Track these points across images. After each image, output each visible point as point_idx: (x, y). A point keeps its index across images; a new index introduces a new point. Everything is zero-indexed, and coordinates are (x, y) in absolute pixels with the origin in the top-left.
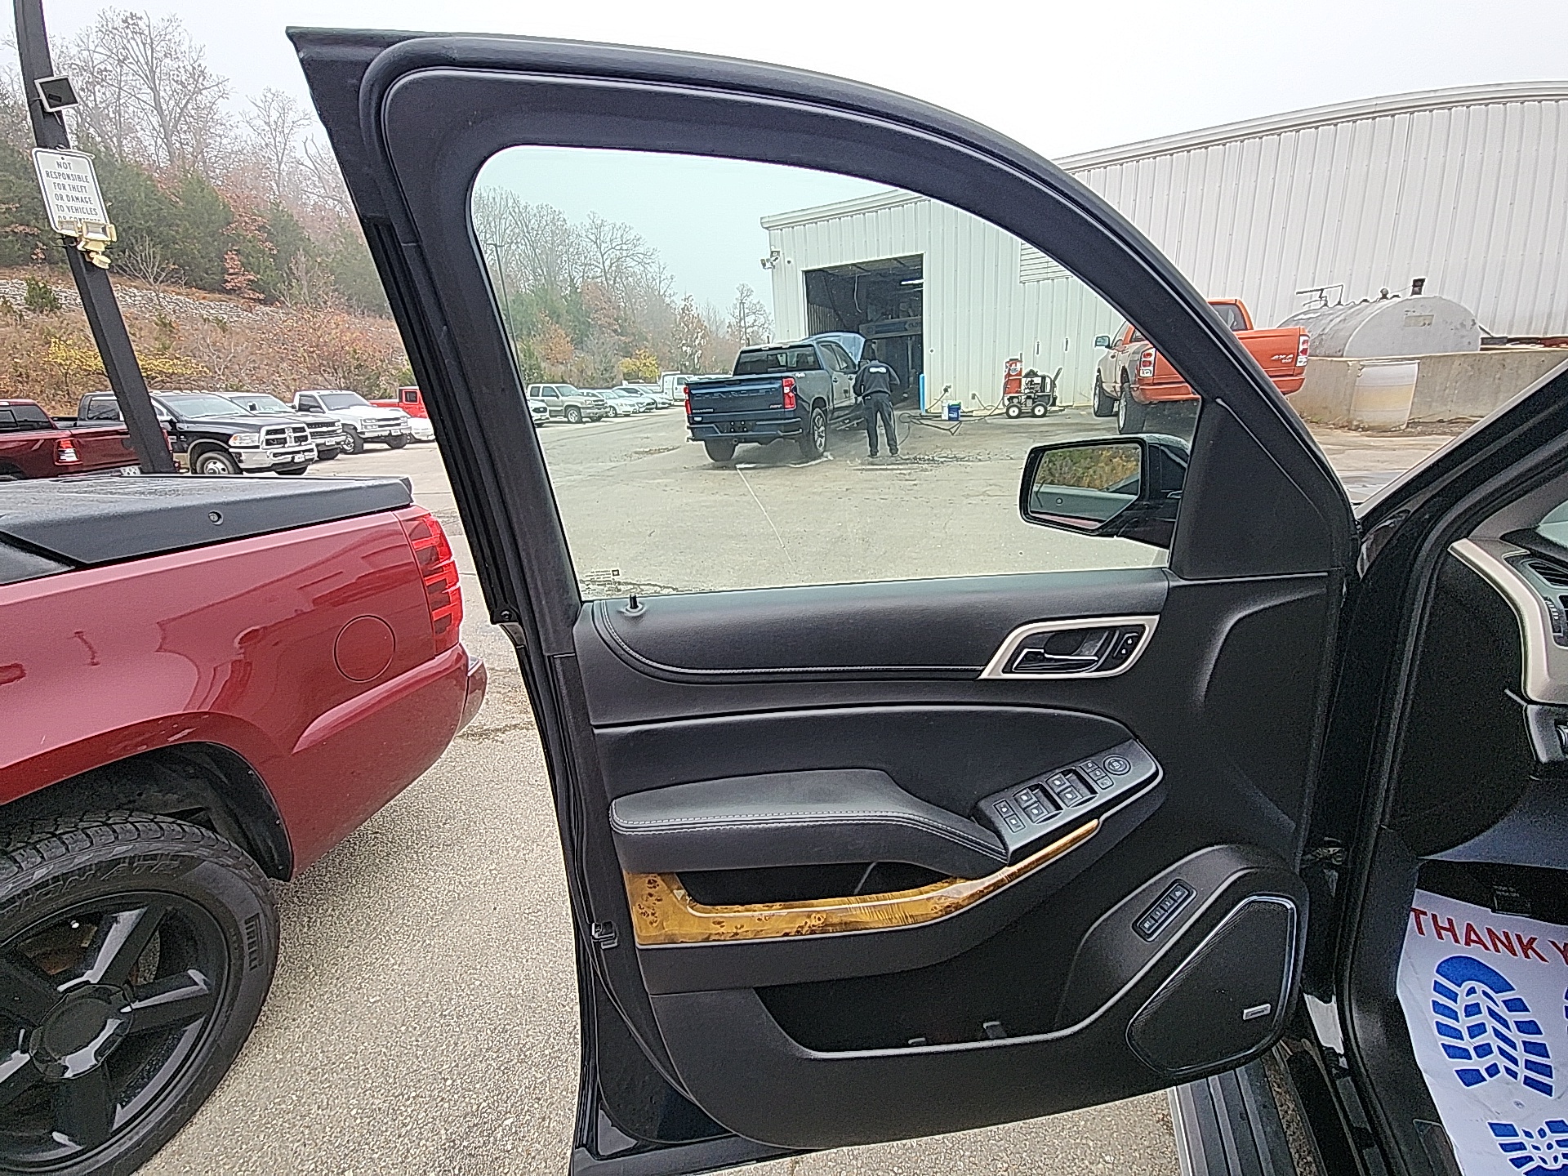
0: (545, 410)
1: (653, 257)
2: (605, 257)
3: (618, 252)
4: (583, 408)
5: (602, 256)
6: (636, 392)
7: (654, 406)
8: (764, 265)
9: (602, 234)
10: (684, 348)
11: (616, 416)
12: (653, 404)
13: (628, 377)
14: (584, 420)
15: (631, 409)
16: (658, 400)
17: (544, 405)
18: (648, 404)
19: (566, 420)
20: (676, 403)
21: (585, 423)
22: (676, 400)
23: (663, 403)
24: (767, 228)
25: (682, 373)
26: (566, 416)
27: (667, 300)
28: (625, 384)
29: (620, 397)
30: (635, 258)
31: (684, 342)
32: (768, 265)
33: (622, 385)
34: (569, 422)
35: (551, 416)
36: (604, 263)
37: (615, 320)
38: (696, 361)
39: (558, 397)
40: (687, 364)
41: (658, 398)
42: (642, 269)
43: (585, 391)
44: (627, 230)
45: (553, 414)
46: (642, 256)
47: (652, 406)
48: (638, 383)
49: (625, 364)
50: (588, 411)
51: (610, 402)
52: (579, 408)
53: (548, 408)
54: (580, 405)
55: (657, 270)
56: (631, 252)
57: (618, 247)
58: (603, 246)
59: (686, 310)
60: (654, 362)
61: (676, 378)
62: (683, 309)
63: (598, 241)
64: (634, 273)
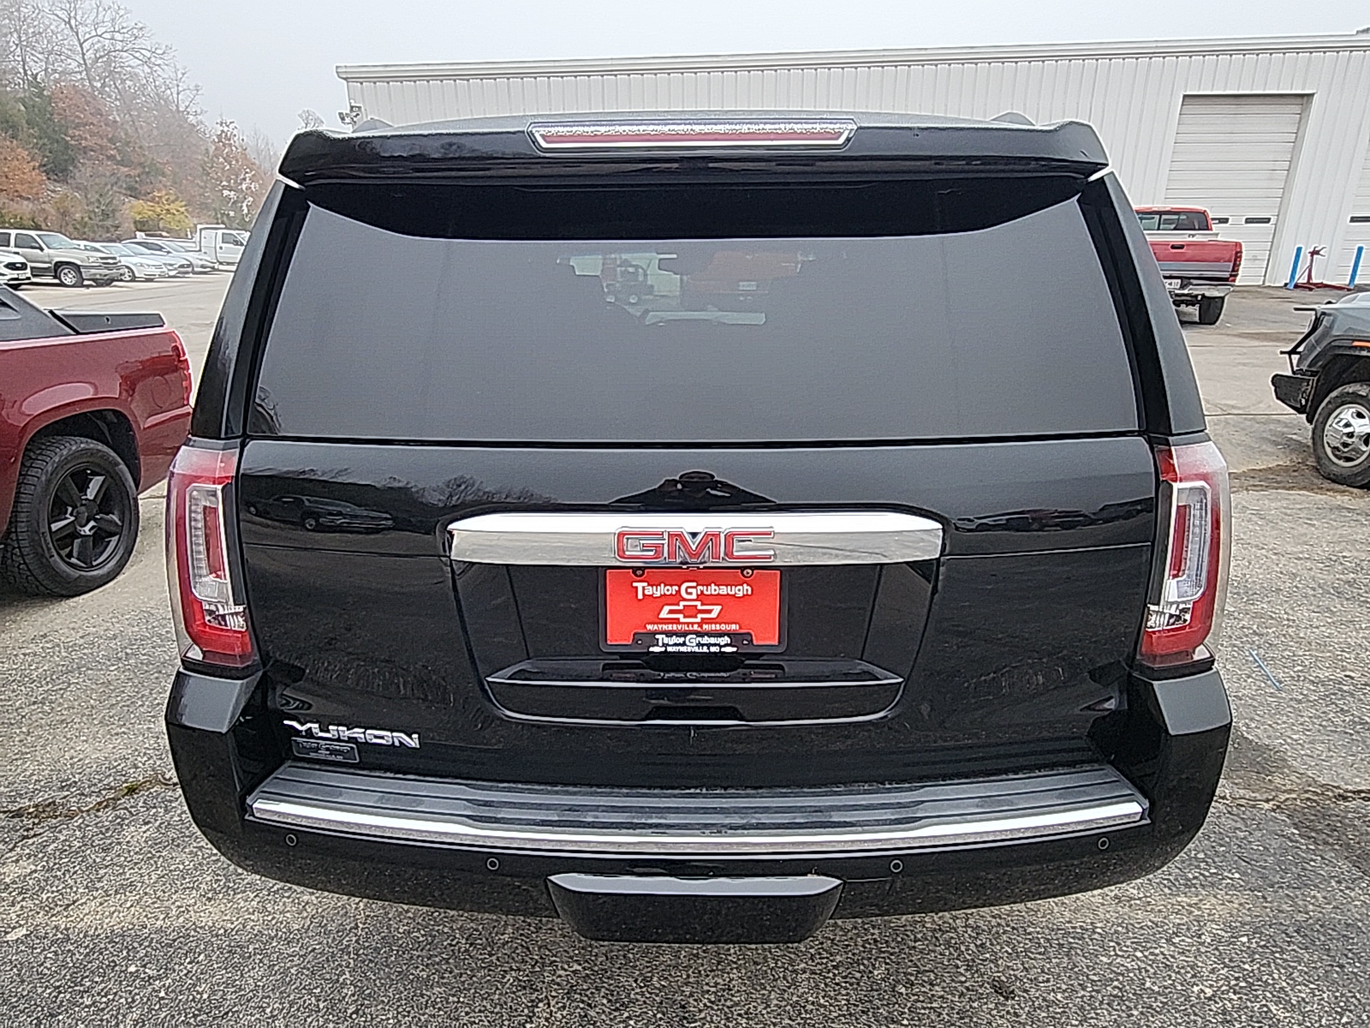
0: (24, 266)
1: (164, 57)
2: (86, 46)
3: (107, 43)
4: (85, 267)
5: (81, 45)
6: (161, 248)
7: (190, 269)
8: (343, 119)
9: (80, 12)
10: (226, 193)
11: (134, 279)
12: (188, 266)
13: (141, 226)
14: (86, 283)
15: (157, 272)
16: (194, 262)
17: (23, 260)
18: (182, 266)
19: (57, 281)
20: (221, 267)
21: (88, 286)
22: (221, 263)
23: (202, 266)
24: (345, 79)
25: (226, 228)
26: (55, 277)
27: (192, 120)
28: (141, 236)
29: (136, 254)
30: (137, 55)
31: (224, 183)
32: (348, 120)
33: (135, 238)
34: (62, 285)
35: (34, 276)
36: (83, 54)
37: (110, 140)
38: (245, 211)
39: (42, 249)
40: (232, 214)
41: (193, 257)
42: (147, 70)
43: (83, 243)
44: (122, 12)
45: (37, 272)
46: (148, 54)
47: (186, 269)
48: (161, 236)
49: (133, 208)
50: (93, 271)
51: (124, 261)
52: (78, 267)
53: (29, 264)
54: (79, 263)
55: (173, 75)
56: (130, 46)
57: (107, 36)
58: (81, 29)
59: (224, 139)
60: (182, 209)
61: (220, 232)
62: (219, 136)
63: (73, 22)
64: (134, 76)
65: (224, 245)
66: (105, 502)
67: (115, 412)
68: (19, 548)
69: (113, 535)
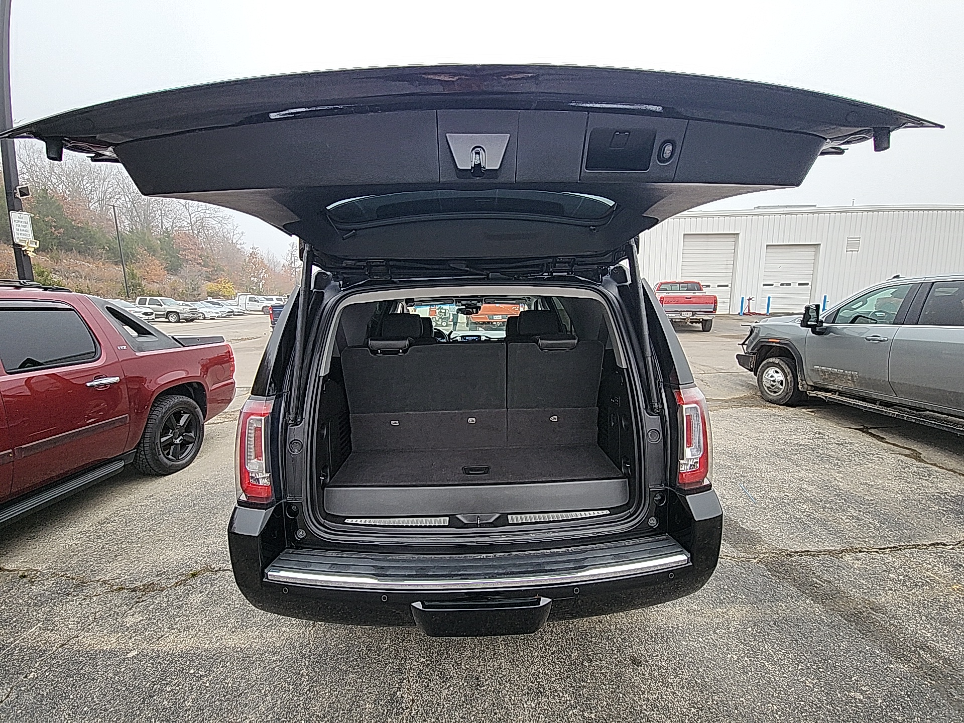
0: (152, 314)
1: (229, 220)
2: (192, 216)
3: (202, 214)
4: (181, 313)
5: (190, 215)
6: (219, 304)
7: (232, 314)
10: (252, 279)
11: (205, 318)
12: (232, 312)
13: (210, 294)
14: (181, 321)
15: (217, 315)
16: (235, 310)
17: (152, 311)
18: (229, 312)
19: (167, 320)
20: (248, 312)
21: (182, 322)
22: (247, 311)
23: (238, 312)
25: (251, 294)
26: (166, 318)
27: (239, 247)
28: (210, 299)
29: (207, 307)
30: (216, 219)
31: (252, 274)
33: (207, 299)
34: (169, 322)
35: (156, 318)
36: (191, 219)
37: (200, 256)
38: (261, 287)
39: (161, 306)
40: (255, 288)
41: (235, 309)
42: (220, 225)
43: (181, 302)
45: (157, 316)
46: (221, 219)
47: (231, 314)
48: (220, 298)
49: (208, 286)
50: (185, 315)
51: (201, 310)
52: (178, 313)
53: (154, 313)
54: (179, 311)
55: (232, 228)
56: (213, 215)
57: (203, 211)
58: (191, 209)
59: (253, 255)
60: (231, 286)
61: (248, 297)
62: (251, 254)
63: (187, 206)
64: (214, 228)
65: (250, 302)
66: (188, 427)
67: (197, 383)
68: (144, 451)
69: (191, 443)
